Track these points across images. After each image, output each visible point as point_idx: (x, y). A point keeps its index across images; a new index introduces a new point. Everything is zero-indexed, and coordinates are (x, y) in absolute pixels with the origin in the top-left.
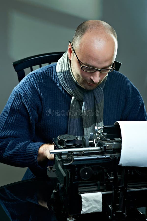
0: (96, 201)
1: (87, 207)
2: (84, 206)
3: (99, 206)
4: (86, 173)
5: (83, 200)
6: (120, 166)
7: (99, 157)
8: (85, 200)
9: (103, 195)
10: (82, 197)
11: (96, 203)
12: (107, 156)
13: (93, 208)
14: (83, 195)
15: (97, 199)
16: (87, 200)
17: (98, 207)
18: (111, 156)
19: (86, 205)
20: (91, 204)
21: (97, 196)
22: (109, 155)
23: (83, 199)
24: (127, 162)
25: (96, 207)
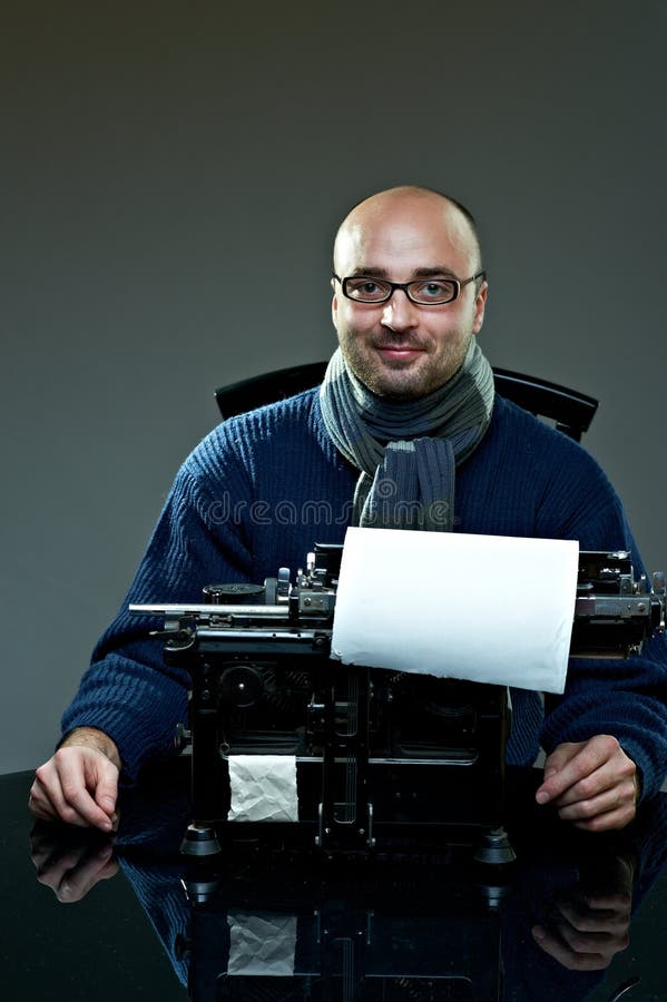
0: (276, 783)
1: (247, 798)
2: (237, 793)
3: (288, 800)
4: (242, 685)
5: (232, 774)
6: (335, 661)
7: (278, 635)
8: (239, 776)
9: (298, 764)
10: (230, 764)
11: (276, 790)
12: (303, 635)
13: (266, 803)
14: (233, 760)
15: (280, 775)
16: (247, 777)
17: (285, 806)
18: (316, 634)
19: (244, 792)
20: (262, 793)
21: (280, 767)
22: (314, 630)
23: (234, 770)
24: (358, 650)
25: (276, 804)
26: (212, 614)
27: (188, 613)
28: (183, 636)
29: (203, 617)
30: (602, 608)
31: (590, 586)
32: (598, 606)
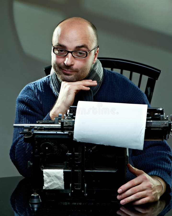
0: (58, 178)
1: (49, 182)
2: (46, 181)
3: (61, 183)
4: (47, 148)
5: (44, 175)
6: (75, 141)
7: (58, 133)
8: (46, 175)
9: (64, 172)
10: (44, 172)
11: (57, 179)
12: (65, 133)
13: (54, 184)
14: (45, 171)
15: (58, 175)
16: (49, 176)
17: (60, 184)
18: (69, 132)
19: (48, 180)
20: (53, 181)
21: (59, 173)
22: (68, 131)
23: (45, 174)
24: (81, 137)
25: (57, 184)
26: (38, 127)
27: (31, 126)
28: (29, 133)
29: (35, 128)
30: (154, 124)
31: (150, 118)
32: (153, 124)
